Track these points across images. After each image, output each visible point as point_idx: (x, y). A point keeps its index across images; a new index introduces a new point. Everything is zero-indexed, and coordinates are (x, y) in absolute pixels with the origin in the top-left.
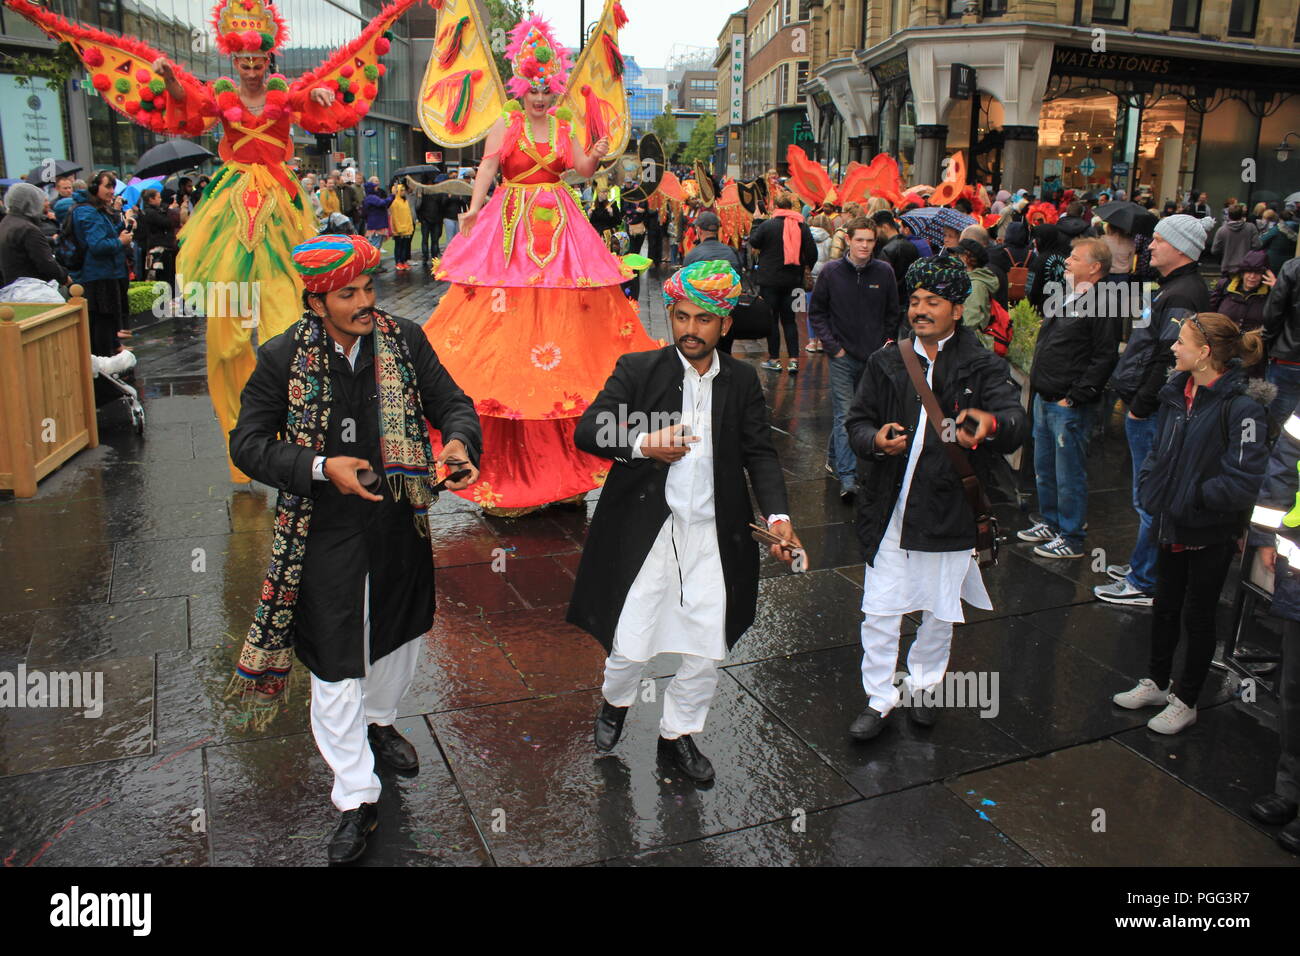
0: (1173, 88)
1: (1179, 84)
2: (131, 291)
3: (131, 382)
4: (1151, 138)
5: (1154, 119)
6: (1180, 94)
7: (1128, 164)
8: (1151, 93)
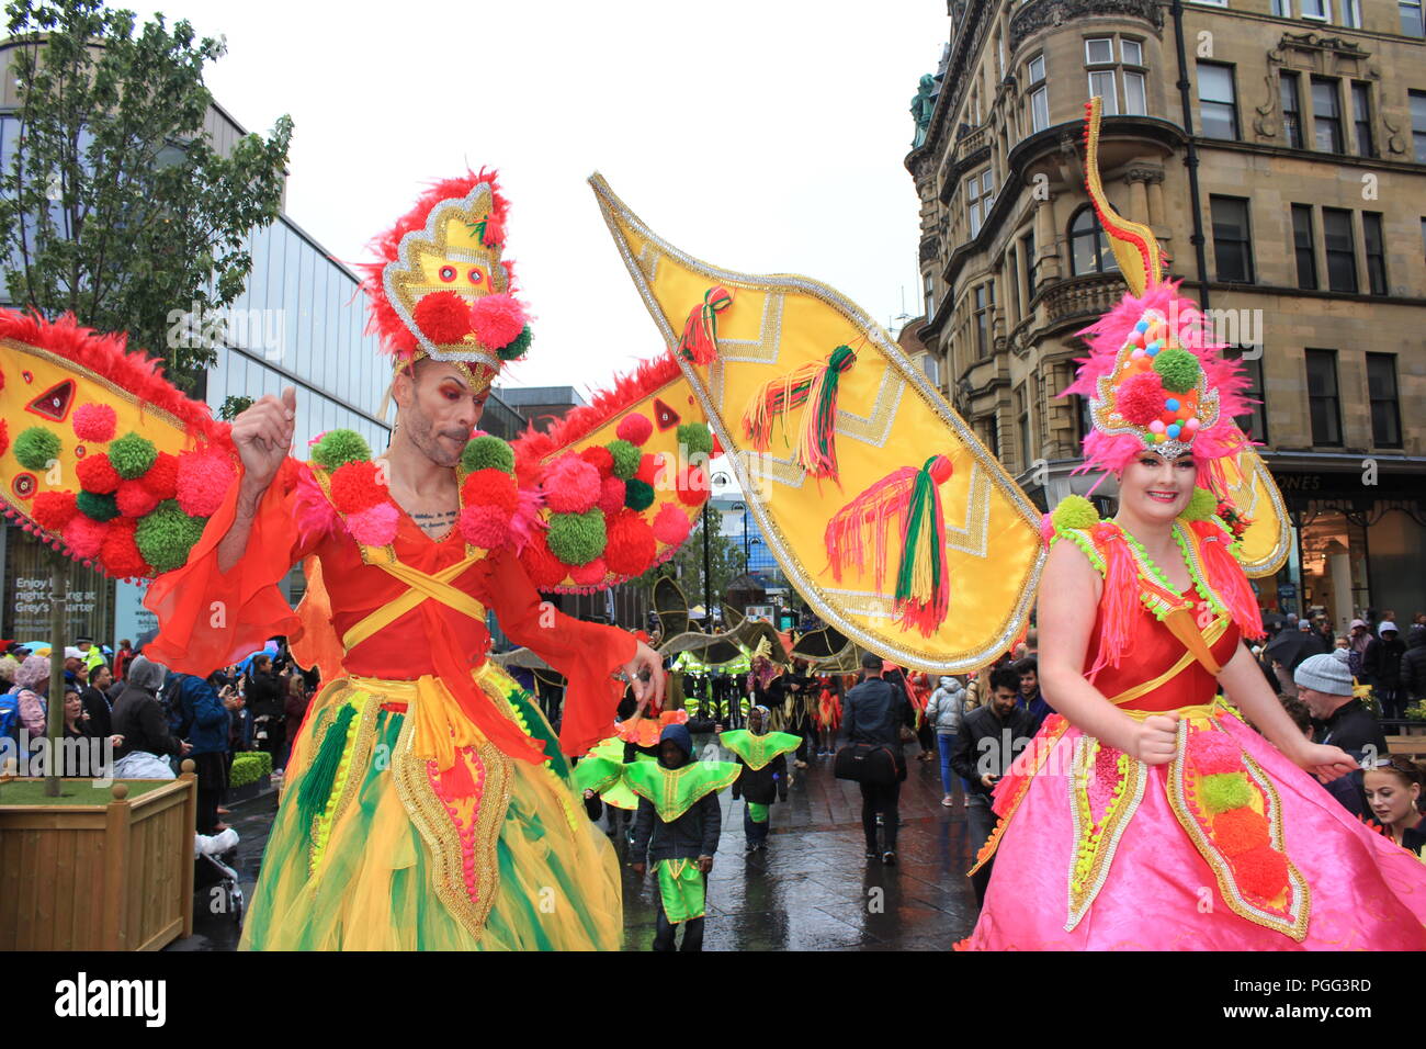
0: (1328, 503)
1: (1335, 499)
2: (235, 762)
3: (230, 864)
4: (1315, 555)
5: (1316, 535)
6: (1337, 509)
7: (1294, 585)
8: (1306, 510)
